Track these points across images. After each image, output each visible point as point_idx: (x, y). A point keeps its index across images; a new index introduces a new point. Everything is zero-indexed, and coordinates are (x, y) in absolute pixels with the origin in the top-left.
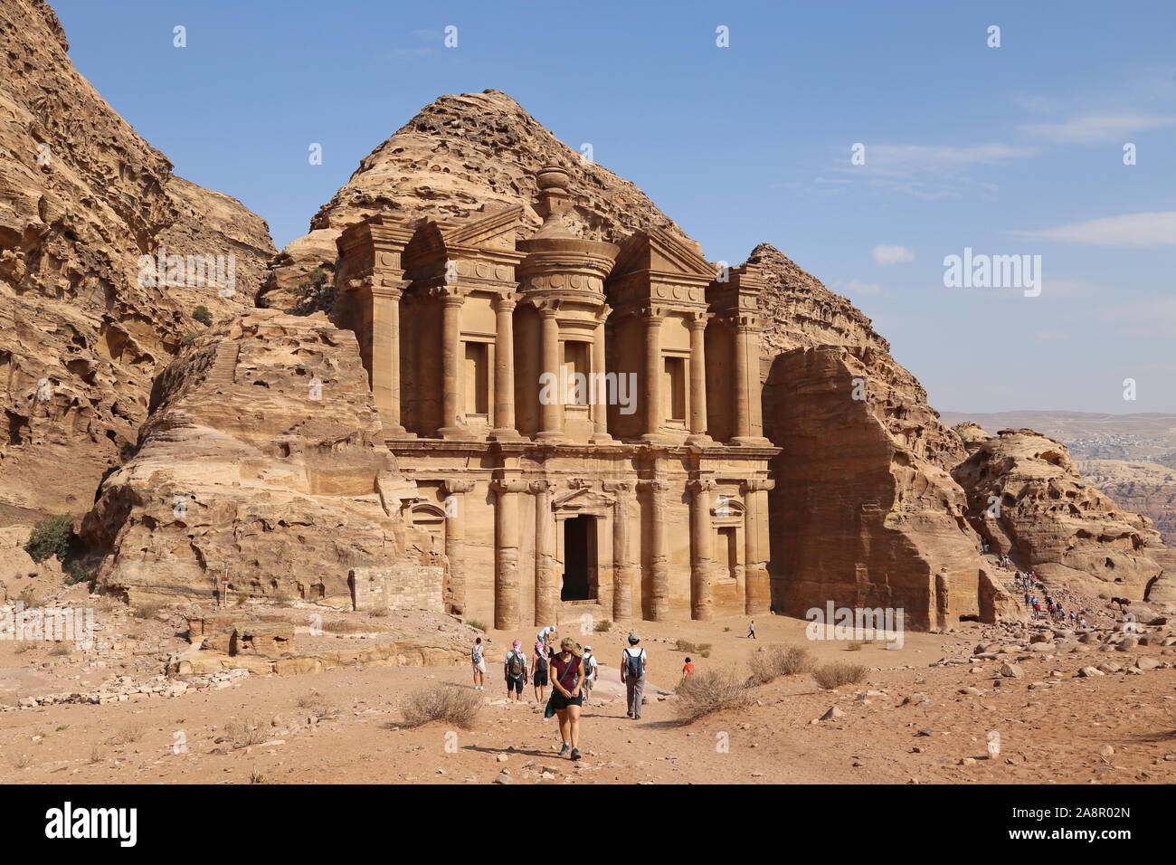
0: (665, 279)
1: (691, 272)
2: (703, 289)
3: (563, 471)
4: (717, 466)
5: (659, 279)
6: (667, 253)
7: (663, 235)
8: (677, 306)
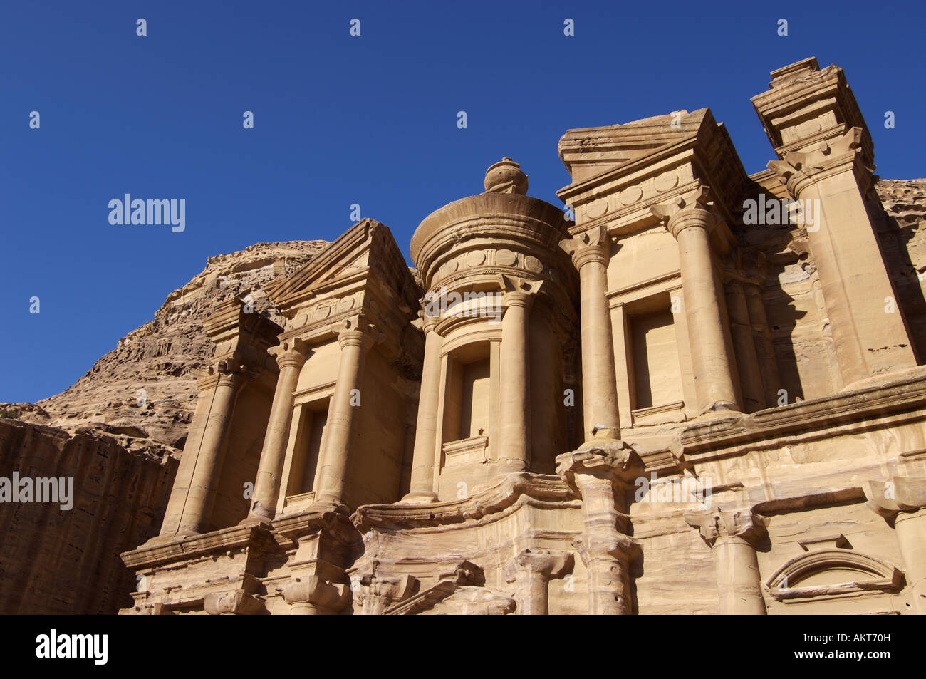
0: (595, 191)
1: (634, 155)
2: (689, 164)
3: (432, 558)
4: (755, 472)
5: (584, 196)
6: (598, 156)
7: (577, 137)
8: (629, 217)
